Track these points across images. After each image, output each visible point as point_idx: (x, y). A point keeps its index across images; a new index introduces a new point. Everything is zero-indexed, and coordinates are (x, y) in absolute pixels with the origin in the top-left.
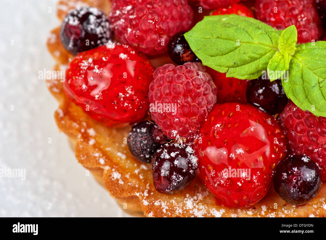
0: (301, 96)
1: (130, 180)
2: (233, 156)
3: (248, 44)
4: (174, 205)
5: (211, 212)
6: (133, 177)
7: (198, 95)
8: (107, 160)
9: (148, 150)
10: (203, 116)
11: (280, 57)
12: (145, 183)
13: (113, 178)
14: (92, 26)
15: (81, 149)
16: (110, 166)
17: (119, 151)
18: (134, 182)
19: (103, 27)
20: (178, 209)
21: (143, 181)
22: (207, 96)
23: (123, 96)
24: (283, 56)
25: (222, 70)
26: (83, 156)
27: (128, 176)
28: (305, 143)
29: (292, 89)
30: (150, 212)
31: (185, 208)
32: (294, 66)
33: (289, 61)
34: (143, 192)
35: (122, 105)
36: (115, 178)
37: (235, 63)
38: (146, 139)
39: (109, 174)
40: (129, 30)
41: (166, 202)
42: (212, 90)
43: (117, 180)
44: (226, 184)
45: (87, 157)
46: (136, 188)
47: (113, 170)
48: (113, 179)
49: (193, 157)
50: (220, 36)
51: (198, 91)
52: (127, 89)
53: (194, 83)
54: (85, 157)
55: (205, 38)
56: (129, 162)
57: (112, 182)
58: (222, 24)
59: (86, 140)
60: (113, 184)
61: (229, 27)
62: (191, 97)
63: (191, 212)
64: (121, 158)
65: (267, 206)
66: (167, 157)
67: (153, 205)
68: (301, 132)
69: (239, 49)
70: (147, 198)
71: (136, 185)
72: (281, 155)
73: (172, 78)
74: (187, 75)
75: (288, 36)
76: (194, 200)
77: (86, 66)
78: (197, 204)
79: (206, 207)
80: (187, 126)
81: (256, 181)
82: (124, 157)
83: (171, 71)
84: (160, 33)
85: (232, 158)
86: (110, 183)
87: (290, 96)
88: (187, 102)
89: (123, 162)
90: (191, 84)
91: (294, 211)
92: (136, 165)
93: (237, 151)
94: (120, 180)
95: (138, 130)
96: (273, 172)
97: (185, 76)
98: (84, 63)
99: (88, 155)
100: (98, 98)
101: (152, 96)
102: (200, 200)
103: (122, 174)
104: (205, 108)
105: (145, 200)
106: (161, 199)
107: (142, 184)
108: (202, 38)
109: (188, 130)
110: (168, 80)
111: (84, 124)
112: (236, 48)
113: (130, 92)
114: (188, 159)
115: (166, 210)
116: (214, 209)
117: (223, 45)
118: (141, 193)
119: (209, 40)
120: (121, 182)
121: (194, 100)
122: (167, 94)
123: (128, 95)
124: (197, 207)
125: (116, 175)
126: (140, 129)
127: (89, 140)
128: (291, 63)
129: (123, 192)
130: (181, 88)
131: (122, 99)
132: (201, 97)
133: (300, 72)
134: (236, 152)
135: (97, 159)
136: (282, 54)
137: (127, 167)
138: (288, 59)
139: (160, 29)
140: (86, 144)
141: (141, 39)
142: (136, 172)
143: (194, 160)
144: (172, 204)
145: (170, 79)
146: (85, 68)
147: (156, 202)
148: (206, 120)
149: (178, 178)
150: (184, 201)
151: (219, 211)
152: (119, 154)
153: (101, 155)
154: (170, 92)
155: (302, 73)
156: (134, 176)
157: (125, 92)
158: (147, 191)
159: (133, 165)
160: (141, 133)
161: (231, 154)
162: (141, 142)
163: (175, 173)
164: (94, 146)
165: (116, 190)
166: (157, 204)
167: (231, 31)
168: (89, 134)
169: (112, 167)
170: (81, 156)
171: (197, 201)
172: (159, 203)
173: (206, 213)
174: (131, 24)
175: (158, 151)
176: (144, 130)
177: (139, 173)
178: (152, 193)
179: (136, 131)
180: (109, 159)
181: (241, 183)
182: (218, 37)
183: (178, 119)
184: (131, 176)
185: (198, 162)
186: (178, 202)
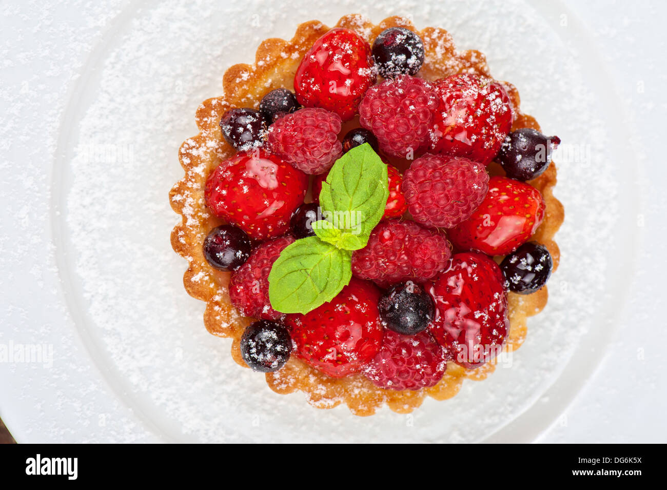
0: (294, 252)
1: (241, 89)
2: (241, 183)
3: (349, 203)
4: (212, 129)
5: (203, 164)
6: (243, 92)
7: (304, 153)
8: (263, 68)
9: (266, 107)
10: (285, 158)
11: (334, 233)
12: (237, 104)
13: (243, 73)
14: (394, 57)
15: (276, 44)
16: (256, 70)
17: (273, 81)
18: (238, 92)
19: (395, 68)
20: (208, 132)
21: (239, 101)
22: (306, 163)
23: (311, 82)
24: (336, 236)
25: (329, 178)
26: (268, 46)
27: (245, 87)
28: (258, 256)
29: (304, 244)
30: (205, 106)
31: (207, 139)
32: (325, 246)
33: (329, 242)
34: (226, 100)
35: (304, 81)
36: (242, 75)
37: (333, 190)
38: (276, 104)
39: (247, 69)
40: (376, 90)
41: (215, 122)
42: (314, 168)
43: (241, 77)
44: (219, 176)
45: (267, 50)
46: (231, 94)
47: (252, 74)
48: (241, 72)
49: (249, 147)
50: (361, 177)
51: (308, 153)
52: (317, 85)
53: (315, 149)
54: (267, 48)
55: (363, 163)
56: (262, 89)
57: (239, 71)
58: (374, 180)
59: (287, 50)
60: (237, 73)
61: (370, 186)
62: (303, 145)
63: (203, 144)
64: (266, 82)
65: (208, 219)
66: (248, 121)
67: (212, 109)
68: (268, 253)
69: (347, 194)
70: (220, 104)
71: (235, 94)
72: (250, 233)
73: (322, 129)
74: (324, 143)
75: (351, 242)
76: (217, 150)
77: (344, 47)
78: (212, 151)
79: (208, 160)
80: (276, 142)
81: (219, 204)
82: (267, 85)
83: (331, 128)
84: (372, 119)
85: (239, 182)
86: (237, 70)
87: (298, 242)
88: (297, 142)
89: (262, 84)
90: (313, 146)
91: (199, 243)
92: (258, 96)
93: (246, 186)
94: (240, 80)
95: (285, 98)
96: (234, 224)
97: (323, 141)
98: (349, 45)
99: (270, 50)
100: (312, 59)
101: (310, 110)
102: (217, 155)
103: (248, 81)
104: (294, 160)
105: (218, 102)
106: (219, 118)
107: (236, 101)
108: (363, 160)
109: (272, 142)
110: (321, 124)
111: (304, 49)
112: (347, 191)
113: (314, 89)
114: (246, 142)
115: (206, 121)
116: (205, 167)
117: (352, 179)
118: (225, 98)
119: (360, 167)
120: (238, 80)
121: (299, 148)
122: (305, 123)
123: (311, 86)
124: (209, 151)
125: (245, 76)
126: (287, 100)
127: (286, 53)
128: (327, 244)
129: (227, 81)
130: (309, 136)
131: (309, 81)
132: (302, 156)
133: (318, 252)
134: (244, 186)
135: (264, 59)
136: (337, 236)
137: (256, 87)
138: (331, 241)
139: (375, 121)
140: (282, 50)
141: (367, 101)
142: (249, 96)
143: (245, 148)
144: (214, 127)
145: (322, 127)
146: (342, 47)
147: (216, 113)
148: (282, 161)
149: (228, 131)
150: (215, 139)
151: (203, 171)
152: (270, 81)
153: (268, 63)
154: (306, 125)
155: (316, 254)
156: (245, 93)
157: (314, 84)
158: (228, 104)
159: (258, 94)
160: (282, 100)
161: (242, 181)
162: (273, 100)
163: (231, 127)
164: (279, 57)
165: (230, 75)
166: (213, 113)
167: (365, 188)
168: (294, 53)
169: (255, 73)
170: (269, 44)
171: (215, 152)
172: (214, 115)
173: (202, 159)
174: (381, 91)
175: (257, 114)
176: (285, 103)
177: (248, 98)
178: (225, 109)
179: (286, 95)
180: (264, 70)
181: (219, 190)
182: (361, 175)
183: (279, 132)
184: (245, 89)
185: (244, 152)
186: (215, 133)
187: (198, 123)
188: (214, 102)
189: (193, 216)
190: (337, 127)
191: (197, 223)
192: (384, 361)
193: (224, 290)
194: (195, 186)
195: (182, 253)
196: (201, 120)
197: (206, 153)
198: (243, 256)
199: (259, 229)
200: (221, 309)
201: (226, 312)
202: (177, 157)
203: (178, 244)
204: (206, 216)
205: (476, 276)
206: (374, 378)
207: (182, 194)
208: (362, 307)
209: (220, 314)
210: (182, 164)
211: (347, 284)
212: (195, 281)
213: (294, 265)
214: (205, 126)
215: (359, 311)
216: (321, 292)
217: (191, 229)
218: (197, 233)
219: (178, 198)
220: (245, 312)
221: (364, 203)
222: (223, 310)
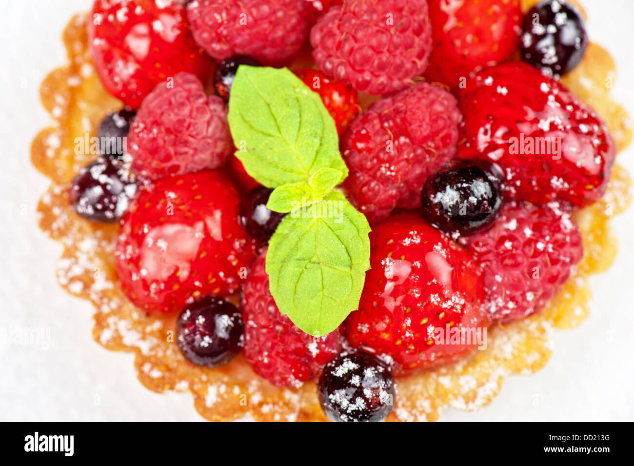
0: (280, 256)
1: (63, 160)
4: (73, 229)
5: (98, 274)
6: (69, 159)
7: (186, 143)
11: (298, 191)
13: (48, 140)
15: (55, 79)
16: (60, 125)
17: (90, 119)
18: (62, 165)
20: (71, 237)
22: (198, 153)
25: (237, 144)
26: (49, 89)
30: (41, 213)
31: (77, 244)
34: (58, 185)
36: (49, 142)
37: (254, 149)
39: (48, 132)
41: (68, 218)
42: (214, 151)
43: (50, 147)
44: (124, 264)
45: (51, 93)
46: (57, 173)
47: (59, 132)
49: (125, 201)
50: (271, 106)
51: (191, 139)
54: (49, 91)
55: (257, 91)
59: (71, 73)
60: (41, 147)
63: (79, 254)
65: (163, 326)
67: (52, 208)
70: (55, 196)
71: (61, 170)
72: (217, 289)
74: (195, 111)
76: (99, 246)
78: (96, 252)
81: (152, 292)
86: (39, 144)
91: (177, 361)
94: (52, 150)
96: (191, 299)
101: (149, 97)
102: (105, 251)
103: (62, 145)
104: (183, 164)
105: (51, 196)
108: (254, 88)
109: (142, 170)
112: (270, 135)
115: (58, 227)
117: (262, 118)
118: (55, 185)
120: (50, 153)
121: (174, 145)
129: (40, 164)
130: (171, 118)
132: (187, 148)
135: (56, 105)
141: (196, 25)
143: (122, 207)
144: (73, 224)
147: (59, 209)
149: (87, 209)
150: (87, 236)
151: (107, 279)
153: (65, 105)
164: (71, 88)
165: (37, 156)
166: (56, 211)
168: (82, 69)
171: (99, 250)
172: (59, 212)
173: (92, 270)
175: (101, 161)
178: (66, 196)
180: (68, 116)
182: (268, 104)
184: (67, 156)
186: (80, 230)
187: (52, 236)
188: (47, 200)
189: (144, 338)
190: (193, 82)
191: (155, 341)
192: (498, 278)
193: (255, 383)
194: (114, 305)
195: (167, 386)
196: (52, 232)
197: (91, 260)
198: (233, 319)
199: (221, 274)
200: (271, 406)
201: (281, 404)
202: (63, 293)
203: (155, 382)
204: (157, 325)
205: (502, 87)
206: (507, 308)
207: (108, 326)
208: (412, 238)
209: (277, 412)
210: (76, 295)
211: (370, 230)
212: (214, 404)
213: (292, 268)
214: (62, 233)
215: (413, 245)
216: (351, 267)
217: (153, 353)
218: (165, 352)
219: (107, 335)
220: (297, 377)
221: (300, 128)
222: (274, 404)
